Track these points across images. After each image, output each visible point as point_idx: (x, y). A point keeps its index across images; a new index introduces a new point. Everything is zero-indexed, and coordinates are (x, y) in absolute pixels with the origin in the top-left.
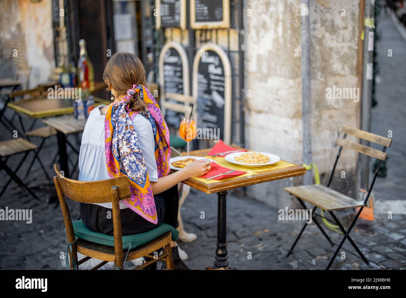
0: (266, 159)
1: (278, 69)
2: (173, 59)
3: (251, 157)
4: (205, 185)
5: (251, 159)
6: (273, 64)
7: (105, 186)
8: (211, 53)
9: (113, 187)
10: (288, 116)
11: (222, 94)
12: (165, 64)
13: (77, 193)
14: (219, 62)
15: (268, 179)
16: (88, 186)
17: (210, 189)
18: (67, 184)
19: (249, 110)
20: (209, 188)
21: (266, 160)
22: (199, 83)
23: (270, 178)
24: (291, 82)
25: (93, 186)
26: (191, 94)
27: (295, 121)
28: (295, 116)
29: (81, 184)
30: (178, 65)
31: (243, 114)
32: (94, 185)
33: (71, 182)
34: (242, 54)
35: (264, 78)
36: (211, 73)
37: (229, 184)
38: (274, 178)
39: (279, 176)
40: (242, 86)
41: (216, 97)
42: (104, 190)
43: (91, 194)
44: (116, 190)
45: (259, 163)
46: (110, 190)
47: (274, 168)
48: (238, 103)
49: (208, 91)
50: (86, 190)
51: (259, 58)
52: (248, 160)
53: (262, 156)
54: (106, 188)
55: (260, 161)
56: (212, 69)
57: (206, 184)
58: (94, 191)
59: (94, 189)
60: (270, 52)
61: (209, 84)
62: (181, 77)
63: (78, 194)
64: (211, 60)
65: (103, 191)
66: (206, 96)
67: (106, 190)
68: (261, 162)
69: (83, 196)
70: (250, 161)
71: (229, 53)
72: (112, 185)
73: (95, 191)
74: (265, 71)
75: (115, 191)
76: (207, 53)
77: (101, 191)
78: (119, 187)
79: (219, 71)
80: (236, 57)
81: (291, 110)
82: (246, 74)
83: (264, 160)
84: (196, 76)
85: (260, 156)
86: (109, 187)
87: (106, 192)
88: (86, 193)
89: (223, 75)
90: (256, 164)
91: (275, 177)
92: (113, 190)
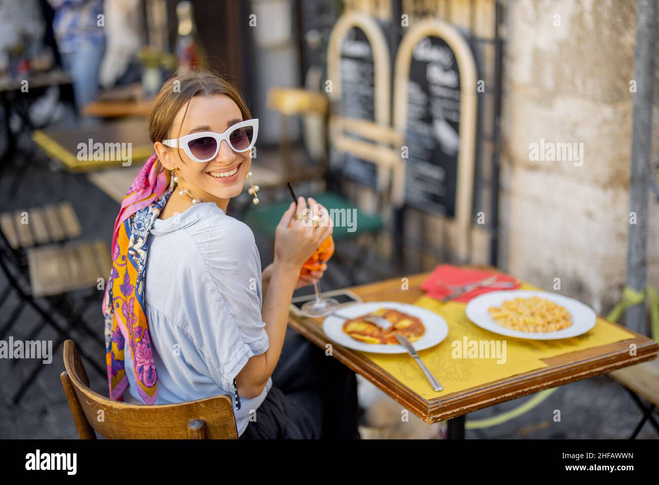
0: (564, 318)
1: (579, 83)
2: (358, 49)
3: (528, 311)
4: (420, 400)
5: (527, 319)
6: (567, 70)
7: (172, 420)
8: (436, 41)
9: (193, 424)
10: (596, 182)
11: (455, 126)
12: (345, 57)
13: (109, 426)
14: (452, 61)
15: (570, 377)
16: (133, 417)
17: (434, 413)
18: (87, 402)
19: (512, 161)
20: (430, 411)
21: (563, 322)
22: (411, 101)
23: (575, 376)
24: (607, 112)
25: (145, 416)
26: (391, 123)
27: (610, 193)
28: (613, 182)
29: (117, 409)
30: (366, 62)
31: (497, 170)
32: (147, 416)
33: (95, 401)
34: (500, 44)
35: (547, 99)
36: (435, 85)
37: (479, 397)
38: (584, 373)
39: (596, 368)
40: (498, 111)
41: (443, 132)
42: (172, 428)
43: (141, 432)
44: (198, 431)
45: (547, 331)
46: (186, 429)
47: (584, 345)
48: (487, 148)
49: (428, 119)
50: (128, 423)
51: (537, 55)
52: (521, 319)
53: (553, 309)
54: (176, 424)
55: (549, 323)
56: (436, 75)
57: (423, 400)
58: (147, 428)
59: (146, 423)
60: (562, 45)
61: (428, 105)
62: (372, 85)
63: (111, 428)
64: (435, 54)
65: (169, 429)
66: (423, 129)
67: (175, 426)
68: (552, 326)
69: (123, 435)
70: (526, 324)
71: (472, 42)
72: (191, 417)
73: (150, 428)
74: (549, 82)
75: (196, 434)
76: (429, 42)
77: (164, 430)
78: (207, 421)
79: (449, 79)
80: (489, 52)
81: (603, 170)
82: (507, 86)
83: (558, 321)
84: (404, 87)
85: (548, 310)
86: (182, 422)
87: (177, 431)
88: (129, 430)
89: (458, 88)
90: (540, 336)
91: (588, 372)
92: (192, 431)
